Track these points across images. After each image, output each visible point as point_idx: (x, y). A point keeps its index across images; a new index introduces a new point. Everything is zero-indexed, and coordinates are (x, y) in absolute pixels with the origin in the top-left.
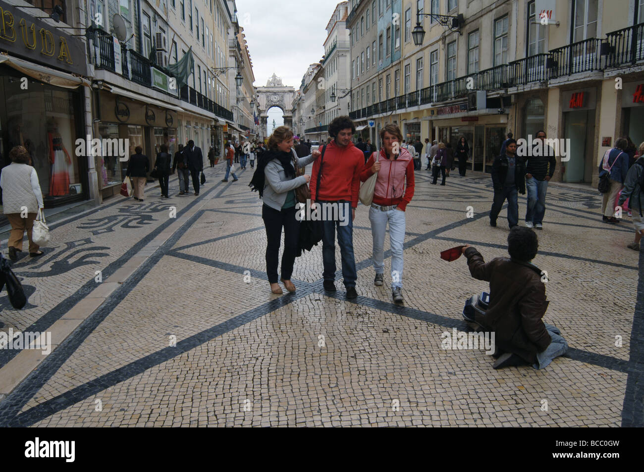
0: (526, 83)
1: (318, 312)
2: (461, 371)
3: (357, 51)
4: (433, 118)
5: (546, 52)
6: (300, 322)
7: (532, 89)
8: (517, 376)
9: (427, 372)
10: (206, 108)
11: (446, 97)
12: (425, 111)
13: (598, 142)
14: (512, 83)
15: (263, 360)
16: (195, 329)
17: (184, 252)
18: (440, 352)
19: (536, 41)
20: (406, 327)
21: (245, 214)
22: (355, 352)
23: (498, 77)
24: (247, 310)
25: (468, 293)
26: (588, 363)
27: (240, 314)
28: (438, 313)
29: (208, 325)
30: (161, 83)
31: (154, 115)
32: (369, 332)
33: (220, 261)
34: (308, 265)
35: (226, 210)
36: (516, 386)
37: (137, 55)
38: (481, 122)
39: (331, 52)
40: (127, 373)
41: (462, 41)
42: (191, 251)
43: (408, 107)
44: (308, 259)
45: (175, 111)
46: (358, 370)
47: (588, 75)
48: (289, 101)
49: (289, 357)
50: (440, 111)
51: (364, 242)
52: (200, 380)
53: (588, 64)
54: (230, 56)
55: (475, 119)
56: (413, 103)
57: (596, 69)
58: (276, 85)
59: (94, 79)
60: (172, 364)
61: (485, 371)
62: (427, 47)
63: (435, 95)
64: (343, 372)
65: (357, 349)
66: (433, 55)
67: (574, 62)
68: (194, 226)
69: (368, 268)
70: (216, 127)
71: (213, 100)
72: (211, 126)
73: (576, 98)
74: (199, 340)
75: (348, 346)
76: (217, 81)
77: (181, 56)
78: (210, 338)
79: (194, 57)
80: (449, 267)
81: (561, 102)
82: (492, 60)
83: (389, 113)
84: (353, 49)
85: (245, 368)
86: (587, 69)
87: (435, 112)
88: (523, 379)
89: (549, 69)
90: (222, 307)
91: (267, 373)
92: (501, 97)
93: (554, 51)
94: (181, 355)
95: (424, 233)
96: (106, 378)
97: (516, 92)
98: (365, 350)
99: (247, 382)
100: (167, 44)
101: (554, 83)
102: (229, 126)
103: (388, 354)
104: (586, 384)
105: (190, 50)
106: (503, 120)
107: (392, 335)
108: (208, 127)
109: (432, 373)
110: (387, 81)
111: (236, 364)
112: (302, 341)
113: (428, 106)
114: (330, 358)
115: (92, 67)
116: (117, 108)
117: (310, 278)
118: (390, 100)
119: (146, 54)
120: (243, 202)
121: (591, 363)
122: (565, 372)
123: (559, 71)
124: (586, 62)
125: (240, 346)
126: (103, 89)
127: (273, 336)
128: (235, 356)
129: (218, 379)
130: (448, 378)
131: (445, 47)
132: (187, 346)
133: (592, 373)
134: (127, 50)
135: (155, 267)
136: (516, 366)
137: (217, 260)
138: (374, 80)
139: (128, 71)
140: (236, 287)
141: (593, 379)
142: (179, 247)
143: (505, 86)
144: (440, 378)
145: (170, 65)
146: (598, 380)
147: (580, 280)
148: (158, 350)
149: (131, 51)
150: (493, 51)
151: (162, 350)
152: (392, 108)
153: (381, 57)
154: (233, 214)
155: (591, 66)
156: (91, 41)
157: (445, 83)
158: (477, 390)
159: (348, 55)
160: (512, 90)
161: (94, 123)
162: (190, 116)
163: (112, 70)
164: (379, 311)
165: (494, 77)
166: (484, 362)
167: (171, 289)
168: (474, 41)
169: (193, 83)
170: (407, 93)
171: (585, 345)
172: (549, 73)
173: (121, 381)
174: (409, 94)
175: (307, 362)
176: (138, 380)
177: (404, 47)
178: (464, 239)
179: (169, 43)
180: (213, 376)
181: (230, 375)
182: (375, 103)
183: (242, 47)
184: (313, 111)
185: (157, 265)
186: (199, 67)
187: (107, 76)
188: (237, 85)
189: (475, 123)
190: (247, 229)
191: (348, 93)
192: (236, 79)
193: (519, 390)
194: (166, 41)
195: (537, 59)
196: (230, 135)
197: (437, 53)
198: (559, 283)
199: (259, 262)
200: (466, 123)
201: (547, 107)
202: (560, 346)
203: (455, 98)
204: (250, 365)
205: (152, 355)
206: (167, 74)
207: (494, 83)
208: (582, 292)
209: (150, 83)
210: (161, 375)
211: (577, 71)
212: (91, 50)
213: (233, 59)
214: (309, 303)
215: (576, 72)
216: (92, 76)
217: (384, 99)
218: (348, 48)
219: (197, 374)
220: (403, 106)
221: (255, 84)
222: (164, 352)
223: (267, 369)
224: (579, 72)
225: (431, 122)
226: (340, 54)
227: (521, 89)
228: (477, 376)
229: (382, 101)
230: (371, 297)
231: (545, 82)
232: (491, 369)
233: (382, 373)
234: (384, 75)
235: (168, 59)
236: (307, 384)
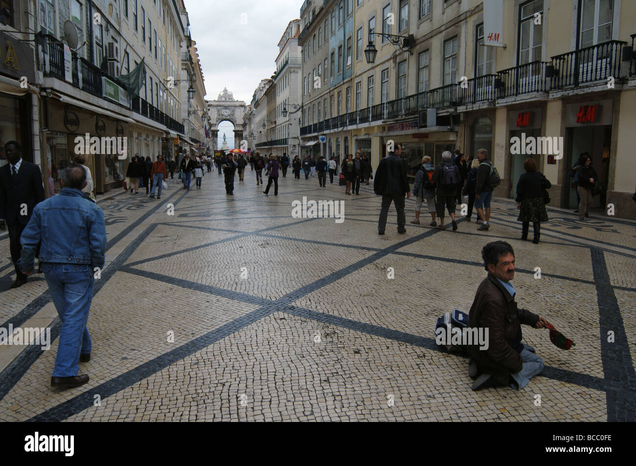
0: (474, 103)
1: (284, 332)
2: (440, 393)
3: (309, 67)
4: (384, 134)
5: (494, 73)
6: (266, 343)
7: (481, 108)
8: (498, 398)
9: (405, 396)
10: (157, 120)
11: (396, 114)
12: (376, 127)
13: (543, 159)
14: (461, 102)
15: (230, 386)
16: (154, 353)
17: (138, 268)
18: (415, 373)
19: (484, 62)
20: (378, 347)
21: (199, 228)
22: (327, 375)
23: (448, 96)
24: (210, 331)
25: (435, 310)
26: (566, 382)
27: (202, 335)
28: (408, 331)
29: (168, 347)
30: (113, 93)
31: (104, 125)
32: (340, 353)
33: (177, 277)
34: (269, 281)
35: (179, 224)
36: (497, 409)
37: (88, 64)
38: (431, 139)
39: (283, 68)
40: (81, 404)
41: (413, 61)
42: (145, 267)
43: (359, 123)
44: (269, 276)
45: (126, 122)
46: (333, 395)
47: (534, 96)
48: (239, 115)
49: (257, 382)
50: (391, 128)
51: (324, 257)
52: (163, 411)
53: (534, 86)
54: (182, 69)
55: (425, 136)
56: (364, 120)
57: (542, 90)
58: (227, 99)
59: (43, 86)
60: (130, 393)
61: (465, 393)
62: (378, 65)
63: (386, 112)
64: (317, 398)
65: (329, 372)
66: (384, 73)
67: (521, 83)
68: (147, 240)
69: (331, 284)
70: (167, 139)
71: (164, 112)
72: (162, 138)
73: (523, 117)
74: (158, 364)
75: (320, 369)
76: (169, 93)
77: (133, 67)
78: (171, 362)
79: (147, 69)
80: (413, 283)
81: (509, 121)
82: (442, 80)
83: (340, 129)
84: (305, 66)
85: (211, 396)
86: (533, 90)
87: (386, 129)
88: (503, 401)
89: (496, 89)
90: (182, 328)
91: (235, 400)
92: (451, 115)
93: (501, 72)
94: (139, 383)
95: (383, 248)
96: (56, 411)
97: (465, 110)
98: (337, 373)
99: (215, 412)
100: (119, 55)
101: (501, 102)
102: (181, 139)
103: (363, 377)
104: (567, 404)
105: (143, 61)
106: (452, 137)
107: (364, 355)
108: (159, 139)
109: (411, 397)
110: (338, 97)
111: (201, 391)
112: (270, 364)
113: (379, 123)
114: (302, 382)
115: (41, 74)
116: (66, 117)
117: (272, 296)
118: (341, 116)
119: (97, 63)
120: (197, 216)
121: (569, 382)
122: (544, 391)
123: (507, 91)
124: (532, 83)
125: (204, 371)
126: (52, 98)
127: (239, 359)
128: (200, 382)
129: (183, 409)
130: (428, 402)
131: (395, 66)
132: (146, 371)
133: (572, 393)
134: (78, 58)
135: (107, 284)
136: (495, 387)
137: (173, 276)
138: (326, 96)
139: (78, 79)
140: (196, 306)
141: (572, 399)
142: (132, 262)
143: (454, 104)
144: (419, 402)
145: (122, 75)
146: (578, 399)
147: (542, 296)
148: (114, 376)
149: (82, 59)
150: (442, 71)
151: (119, 377)
152: (343, 124)
153: (333, 74)
154: (187, 228)
155: (536, 87)
156: (40, 47)
157: (395, 101)
158: (459, 415)
159: (300, 72)
160: (461, 109)
161: (41, 131)
162: (141, 128)
163: (62, 78)
164: (347, 330)
165: (443, 96)
166: (461, 383)
167: (126, 309)
168: (424, 61)
169: (144, 95)
170: (358, 110)
171: (559, 363)
172: (496, 93)
173: (73, 414)
174: (360, 111)
175: (277, 387)
176: (93, 413)
177: (355, 64)
178: (424, 254)
179: (122, 54)
180: (177, 406)
181: (195, 403)
182: (326, 119)
183: (194, 61)
184: (264, 125)
185: (109, 281)
186: (151, 78)
187: (57, 84)
188: (189, 98)
189: (426, 140)
190: (203, 244)
191: (299, 109)
192: (189, 91)
193: (502, 413)
194: (119, 51)
195: (484, 80)
196: (181, 148)
197: (388, 72)
198: (522, 299)
199: (217, 279)
200: (417, 140)
201: (495, 126)
202: (537, 365)
203: (406, 115)
204: (216, 392)
205: (107, 382)
206: (118, 84)
207: (443, 102)
208: (547, 307)
209: (101, 93)
210: (118, 406)
211: (524, 91)
212: (40, 56)
213: (185, 72)
214: (273, 322)
215: (522, 93)
216: (40, 83)
217: (335, 115)
218: (300, 65)
219: (159, 404)
220: (354, 123)
221: (206, 98)
222: (120, 379)
223: (235, 397)
224: (525, 93)
225: (382, 138)
226: (292, 70)
227: (470, 108)
228: (456, 398)
229: (333, 117)
230: (337, 315)
231: (493, 102)
232: (470, 390)
233: (358, 398)
234: (336, 91)
235: (120, 70)
236: (280, 412)
